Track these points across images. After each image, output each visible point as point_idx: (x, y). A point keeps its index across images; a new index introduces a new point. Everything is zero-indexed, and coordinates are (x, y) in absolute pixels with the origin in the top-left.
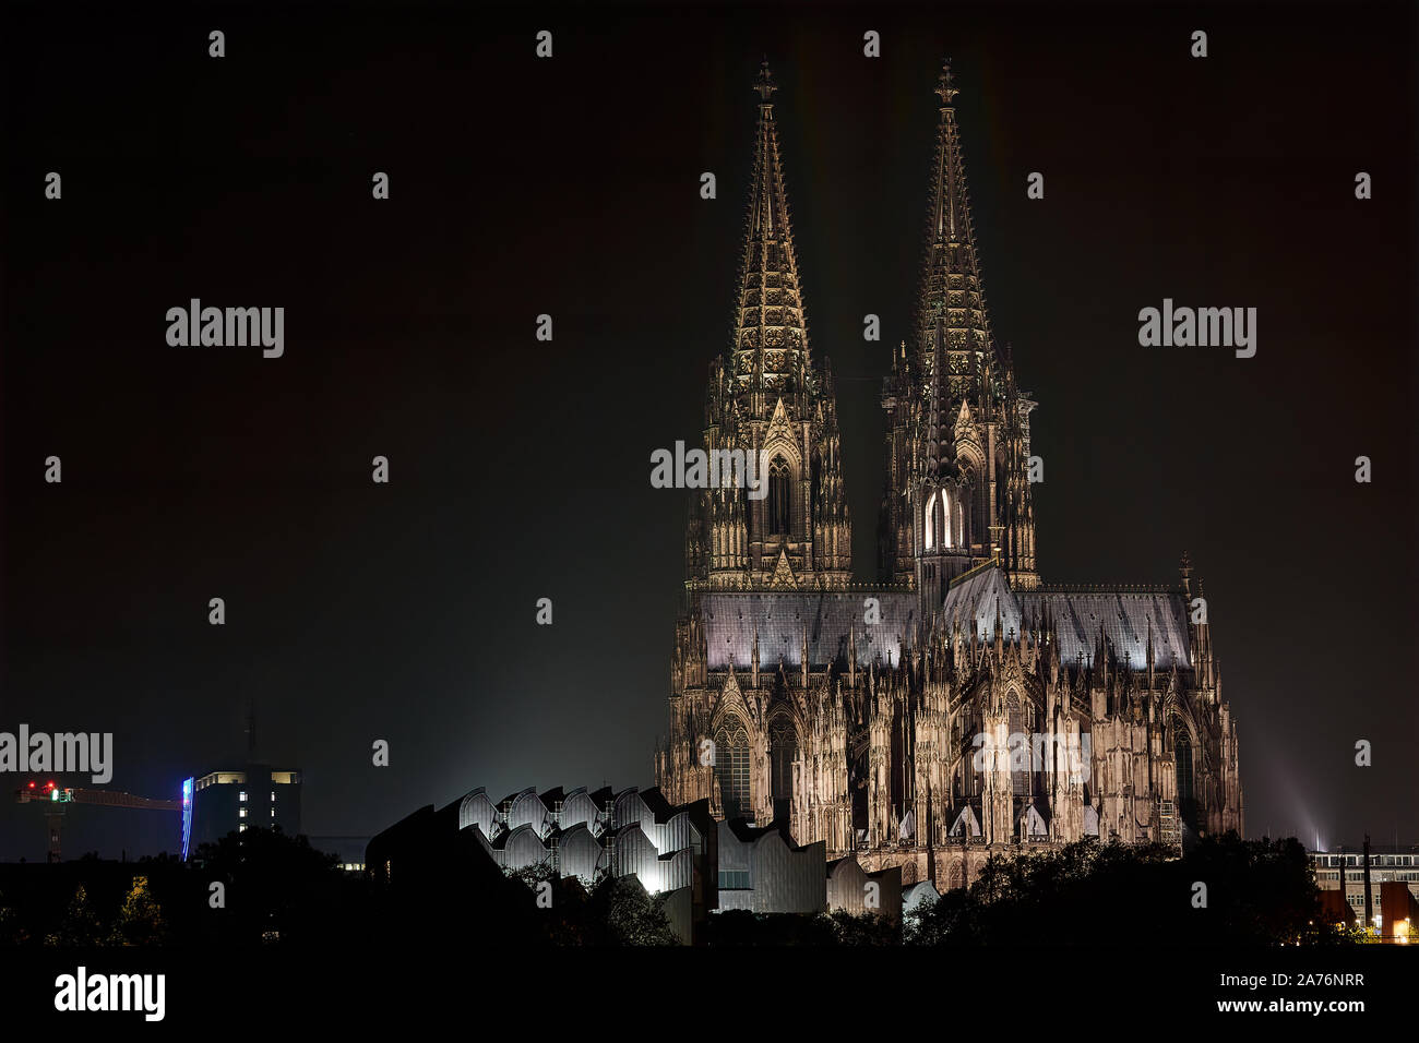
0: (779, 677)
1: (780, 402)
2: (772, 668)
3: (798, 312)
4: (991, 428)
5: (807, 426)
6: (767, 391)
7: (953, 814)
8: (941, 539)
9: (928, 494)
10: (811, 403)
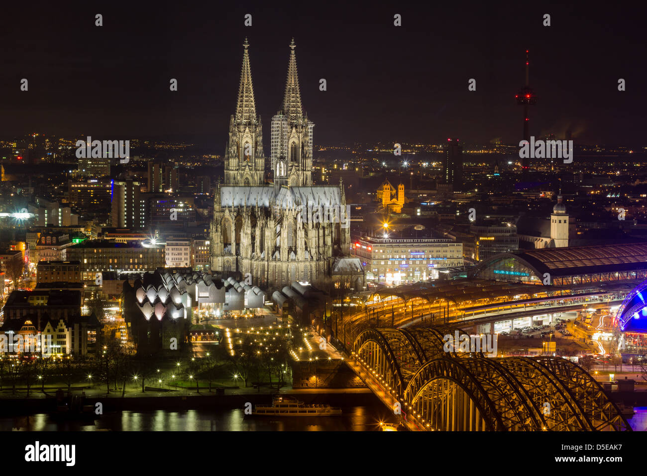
0: (239, 209)
1: (247, 128)
2: (238, 207)
3: (253, 104)
4: (301, 135)
5: (254, 134)
6: (244, 125)
7: (273, 253)
8: (280, 174)
9: (277, 163)
10: (255, 128)
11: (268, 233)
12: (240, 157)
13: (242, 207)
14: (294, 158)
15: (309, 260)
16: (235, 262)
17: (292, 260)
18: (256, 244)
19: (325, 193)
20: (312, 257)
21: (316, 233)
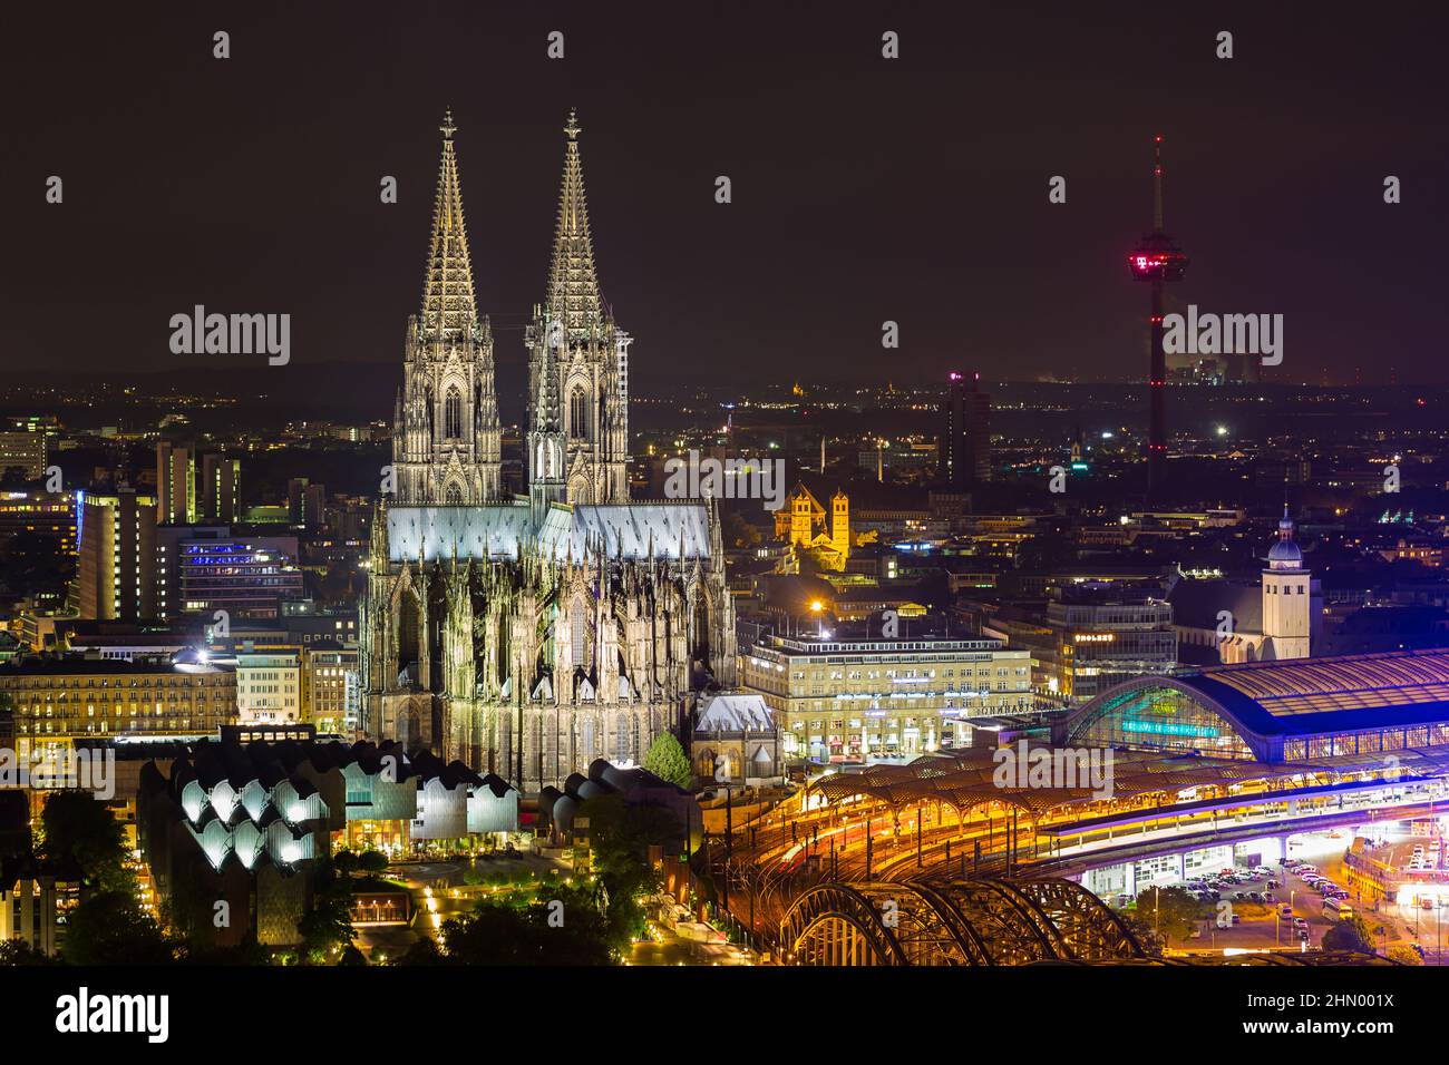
0: (437, 567)
1: (454, 349)
2: (434, 561)
3: (468, 284)
4: (596, 366)
5: (471, 366)
6: (446, 341)
7: (535, 683)
8: (547, 471)
9: (538, 442)
10: (476, 349)
11: (521, 631)
12: (436, 428)
13: (444, 561)
14: (580, 430)
15: (631, 700)
16: (429, 708)
17: (586, 703)
18: (486, 661)
19: (666, 522)
20: (638, 693)
21: (647, 629)
